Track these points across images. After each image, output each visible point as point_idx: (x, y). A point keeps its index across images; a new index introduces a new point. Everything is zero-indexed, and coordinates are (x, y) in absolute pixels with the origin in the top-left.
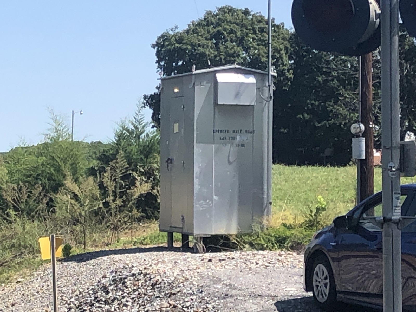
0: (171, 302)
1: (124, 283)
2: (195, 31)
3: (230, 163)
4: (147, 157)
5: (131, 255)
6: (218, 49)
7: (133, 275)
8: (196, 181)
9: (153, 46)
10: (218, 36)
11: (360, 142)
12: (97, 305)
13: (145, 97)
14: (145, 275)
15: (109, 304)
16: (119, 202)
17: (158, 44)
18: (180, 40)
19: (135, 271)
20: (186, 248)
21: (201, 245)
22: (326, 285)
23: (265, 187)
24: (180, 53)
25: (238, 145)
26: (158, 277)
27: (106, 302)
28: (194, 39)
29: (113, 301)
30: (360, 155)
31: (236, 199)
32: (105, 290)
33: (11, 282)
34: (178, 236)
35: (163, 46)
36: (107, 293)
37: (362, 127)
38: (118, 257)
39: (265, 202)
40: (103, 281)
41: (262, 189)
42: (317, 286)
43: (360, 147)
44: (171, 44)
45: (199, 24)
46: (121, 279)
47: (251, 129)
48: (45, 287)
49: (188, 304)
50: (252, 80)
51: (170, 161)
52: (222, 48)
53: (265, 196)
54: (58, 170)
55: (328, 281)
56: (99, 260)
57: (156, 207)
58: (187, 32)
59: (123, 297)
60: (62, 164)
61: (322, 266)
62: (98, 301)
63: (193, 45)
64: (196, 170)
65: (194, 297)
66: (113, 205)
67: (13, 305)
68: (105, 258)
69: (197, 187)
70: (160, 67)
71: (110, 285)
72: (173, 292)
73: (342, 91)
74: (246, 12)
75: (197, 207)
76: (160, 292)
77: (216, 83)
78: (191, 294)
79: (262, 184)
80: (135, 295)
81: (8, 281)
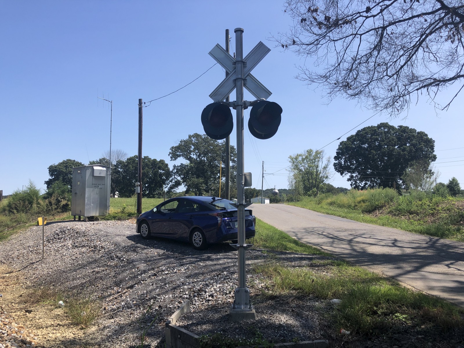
0: (86, 238)
1: (65, 232)
2: (60, 165)
3: (97, 194)
4: (63, 193)
5: (63, 223)
6: (66, 169)
7: (68, 229)
8: (86, 199)
9: (48, 168)
10: (66, 167)
11: (138, 188)
12: (55, 240)
14: (73, 229)
15: (60, 239)
16: (56, 207)
17: (49, 168)
18: (56, 167)
19: (69, 228)
20: (80, 220)
21: (87, 219)
22: (146, 231)
23: (108, 201)
24: (56, 171)
25: (100, 189)
26: (78, 230)
27: (58, 239)
28: (60, 167)
29: (61, 238)
30: (138, 192)
31: (99, 205)
32: (58, 235)
33: (18, 233)
34: (77, 217)
35: (51, 169)
36: (59, 236)
37: (139, 183)
38: (59, 224)
39: (108, 205)
40: (57, 232)
41: (107, 202)
42: (143, 231)
43: (138, 189)
44: (53, 168)
45: (61, 163)
46: (64, 231)
47: (104, 184)
48: (33, 234)
49: (93, 239)
50: (105, 169)
51: (76, 193)
52: (68, 169)
53: (108, 204)
55: (147, 229)
56: (52, 225)
57: (69, 208)
58: (58, 165)
59: (65, 237)
60: (33, 196)
61: (145, 225)
62: (55, 239)
63: (59, 169)
64: (86, 196)
65: (95, 236)
66: (54, 208)
67: (20, 241)
68: (54, 224)
69: (86, 201)
70: (50, 174)
71: (60, 233)
72: (85, 235)
75: (86, 207)
76: (80, 235)
77: (93, 169)
78: (93, 235)
79: (107, 201)
80: (70, 236)
81: (16, 233)
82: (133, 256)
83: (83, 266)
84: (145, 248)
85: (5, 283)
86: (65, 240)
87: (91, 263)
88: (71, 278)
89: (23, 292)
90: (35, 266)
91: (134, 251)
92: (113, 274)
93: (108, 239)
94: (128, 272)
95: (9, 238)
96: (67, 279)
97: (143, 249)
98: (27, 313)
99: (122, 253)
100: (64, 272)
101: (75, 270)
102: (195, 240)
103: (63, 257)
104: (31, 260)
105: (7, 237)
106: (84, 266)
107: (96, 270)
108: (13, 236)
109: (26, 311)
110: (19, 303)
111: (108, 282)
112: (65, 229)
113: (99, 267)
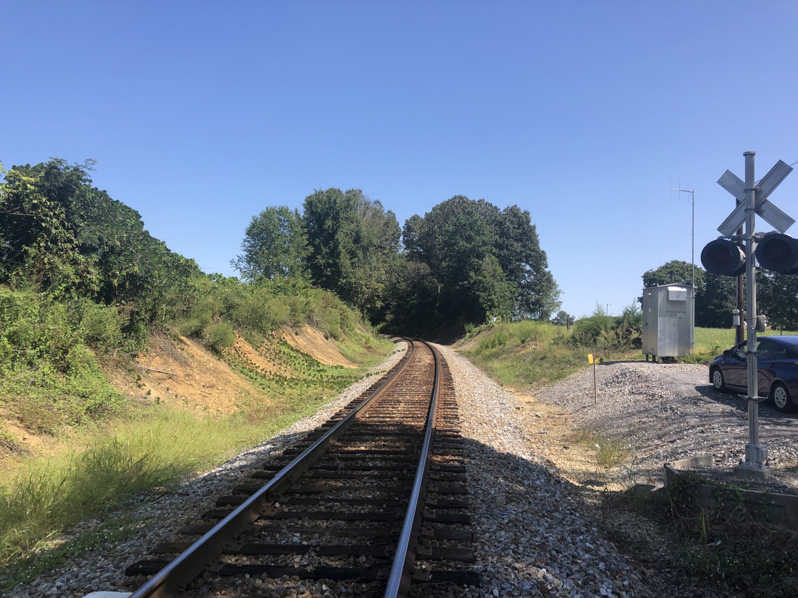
0: (647, 384)
1: (626, 375)
2: (661, 271)
3: (674, 326)
4: (637, 322)
5: (629, 363)
7: (630, 372)
8: (659, 333)
9: (642, 277)
10: (671, 273)
11: (737, 317)
12: (614, 383)
13: (638, 298)
14: (635, 372)
16: (625, 341)
17: (644, 276)
18: (654, 274)
19: (631, 370)
20: (654, 361)
21: (661, 360)
22: (720, 380)
24: (654, 280)
25: (678, 318)
26: (641, 373)
27: (618, 383)
28: (660, 274)
29: (620, 382)
30: (737, 323)
31: (677, 341)
32: (617, 377)
33: (578, 372)
34: (650, 356)
35: (646, 277)
36: (618, 379)
37: (738, 311)
38: (623, 364)
39: (691, 343)
40: (617, 374)
41: (690, 337)
42: (715, 381)
43: (737, 320)
44: (650, 276)
46: (624, 373)
47: (684, 311)
48: (591, 375)
49: (654, 385)
50: (685, 290)
51: (647, 324)
52: (672, 277)
53: (691, 340)
54: (598, 327)
56: (615, 365)
57: (641, 344)
59: (625, 381)
60: (600, 325)
61: (718, 372)
63: (660, 277)
64: (659, 328)
65: (657, 383)
66: (622, 342)
67: (578, 381)
68: (618, 364)
69: (659, 335)
71: (620, 375)
72: (647, 380)
73: (730, 296)
74: (684, 263)
75: (659, 344)
76: (641, 379)
77: (668, 291)
78: (656, 381)
79: (690, 335)
80: (630, 380)
81: (576, 371)
82: (691, 409)
83: (631, 415)
84: (710, 402)
85: (554, 423)
86: (625, 384)
87: (640, 412)
88: (616, 425)
89: (568, 432)
90: (586, 410)
91: (695, 404)
92: (659, 426)
93: (671, 387)
94: (675, 426)
95: (568, 377)
96: (611, 426)
97: (707, 403)
98: (564, 449)
99: (679, 405)
100: (611, 419)
101: (622, 418)
102: (777, 398)
103: (616, 404)
104: (584, 404)
105: (565, 377)
106: (633, 415)
107: (643, 420)
108: (572, 376)
109: (564, 448)
110: (560, 441)
111: (651, 433)
112: (626, 371)
113: (648, 417)
